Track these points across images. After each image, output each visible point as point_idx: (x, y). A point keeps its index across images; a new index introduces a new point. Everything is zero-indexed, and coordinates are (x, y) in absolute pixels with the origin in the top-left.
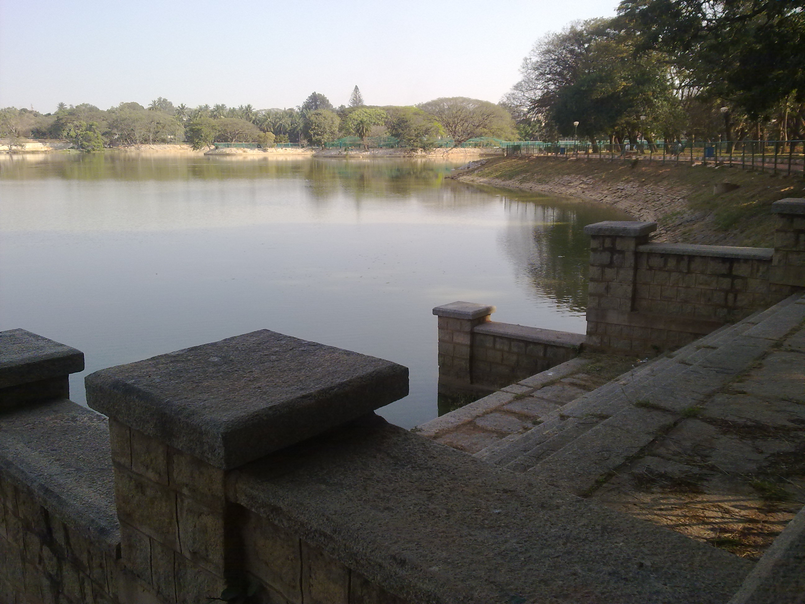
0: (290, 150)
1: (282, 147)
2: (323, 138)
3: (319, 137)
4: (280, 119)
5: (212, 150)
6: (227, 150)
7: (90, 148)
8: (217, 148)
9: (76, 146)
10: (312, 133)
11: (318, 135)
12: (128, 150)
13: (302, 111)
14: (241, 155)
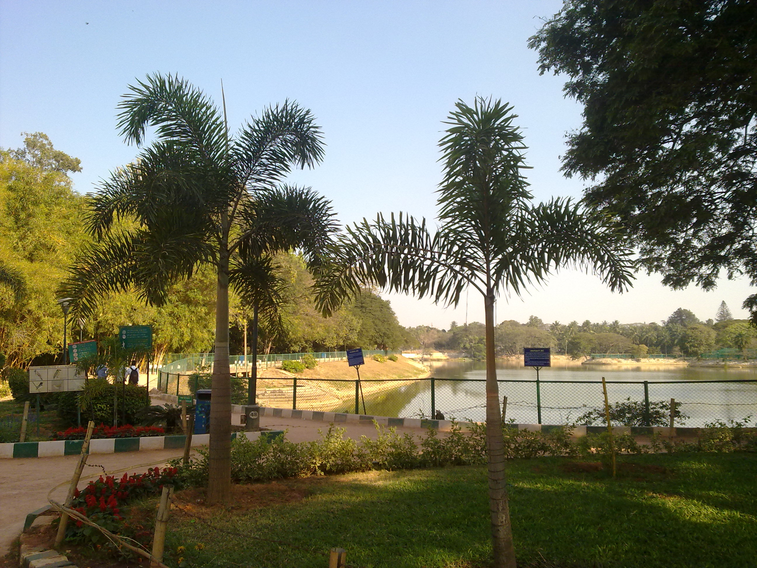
0: (662, 361)
1: (654, 357)
2: (699, 350)
3: (696, 349)
4: (647, 333)
5: (589, 360)
6: (603, 360)
7: (480, 358)
8: (593, 358)
9: (469, 356)
10: (688, 345)
11: (694, 347)
12: (510, 359)
13: (667, 325)
14: (615, 364)
